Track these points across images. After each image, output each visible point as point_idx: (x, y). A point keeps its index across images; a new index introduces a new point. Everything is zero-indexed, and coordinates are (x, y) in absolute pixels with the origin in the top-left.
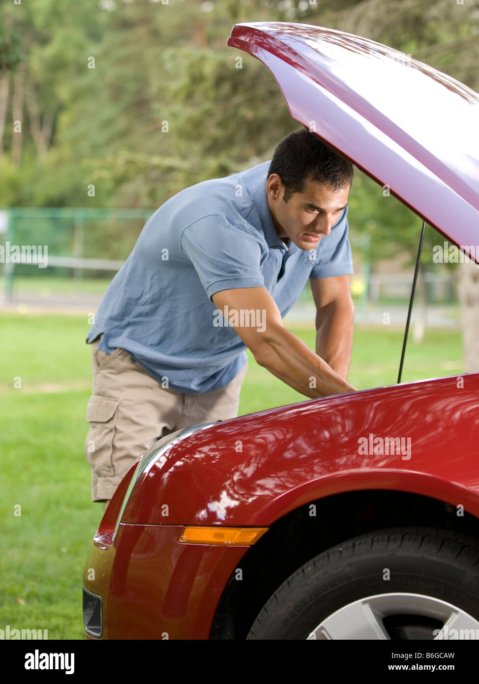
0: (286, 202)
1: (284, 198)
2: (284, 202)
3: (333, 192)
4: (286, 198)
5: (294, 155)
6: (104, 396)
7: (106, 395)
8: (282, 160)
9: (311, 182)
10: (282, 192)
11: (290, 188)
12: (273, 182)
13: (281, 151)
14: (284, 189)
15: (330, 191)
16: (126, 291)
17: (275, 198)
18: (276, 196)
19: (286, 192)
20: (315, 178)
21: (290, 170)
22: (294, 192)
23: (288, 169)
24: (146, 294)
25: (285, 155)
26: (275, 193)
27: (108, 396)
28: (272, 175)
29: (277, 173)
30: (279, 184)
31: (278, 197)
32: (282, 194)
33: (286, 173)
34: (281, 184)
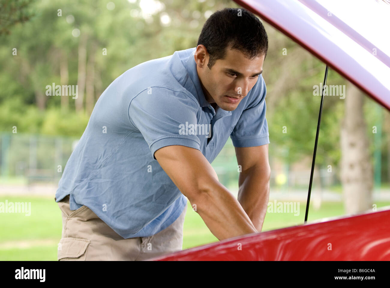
0: (210, 69)
1: (208, 65)
2: (209, 68)
3: (249, 59)
4: (210, 66)
5: (217, 28)
6: (75, 237)
7: (76, 236)
8: (207, 33)
9: (231, 50)
10: (207, 60)
11: (214, 56)
12: (200, 51)
13: (206, 26)
14: (209, 58)
15: (246, 58)
16: (85, 158)
17: (201, 66)
18: (202, 64)
19: (210, 60)
20: (234, 46)
21: (213, 40)
22: (217, 59)
23: (212, 39)
24: (100, 159)
25: (210, 28)
26: (201, 62)
27: (79, 238)
28: (199, 46)
29: (203, 44)
30: (205, 53)
31: (204, 64)
32: (207, 62)
33: (210, 43)
34: (206, 53)
